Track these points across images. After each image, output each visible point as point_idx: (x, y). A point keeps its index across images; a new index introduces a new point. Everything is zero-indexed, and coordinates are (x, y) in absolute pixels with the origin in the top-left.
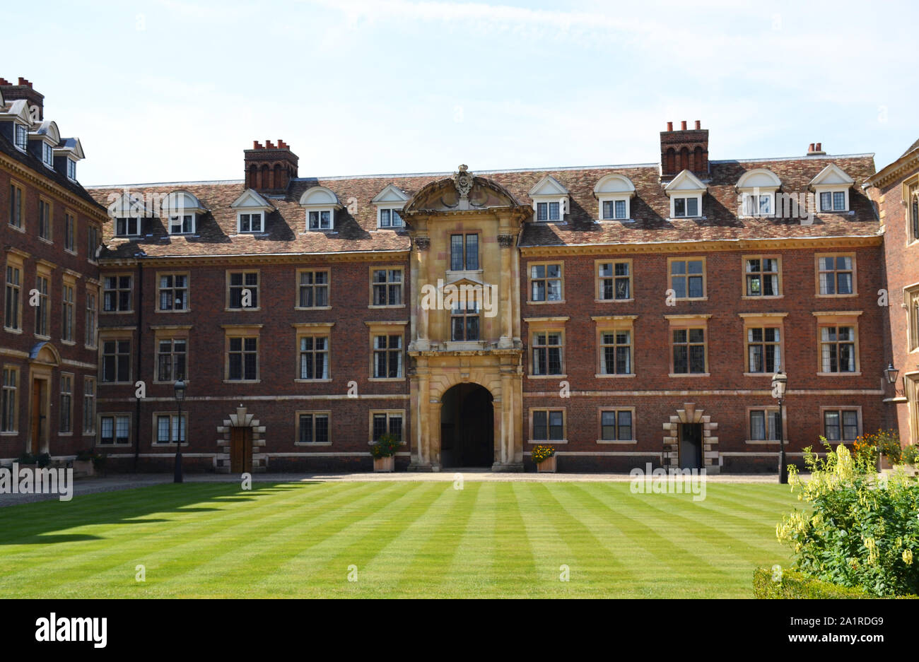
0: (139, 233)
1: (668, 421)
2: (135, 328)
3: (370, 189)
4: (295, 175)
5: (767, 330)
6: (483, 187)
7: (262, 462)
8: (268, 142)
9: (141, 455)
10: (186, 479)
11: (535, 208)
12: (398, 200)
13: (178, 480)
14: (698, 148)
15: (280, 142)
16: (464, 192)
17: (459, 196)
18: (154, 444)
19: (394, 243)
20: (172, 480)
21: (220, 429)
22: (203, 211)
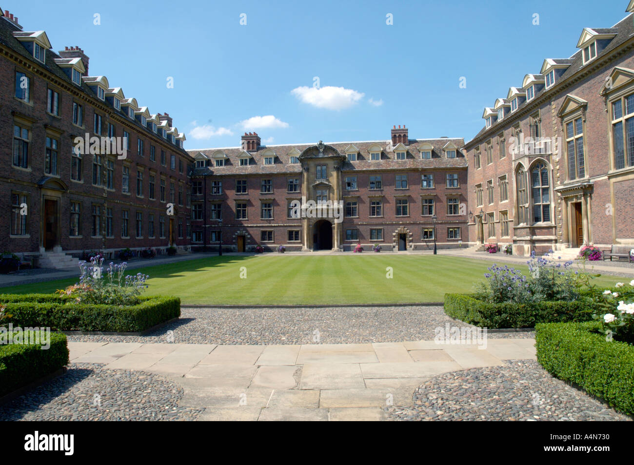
0: (204, 166)
1: (394, 232)
2: (203, 200)
3: (287, 150)
4: (260, 145)
5: (429, 200)
6: (328, 149)
7: (249, 248)
8: (250, 133)
9: (207, 246)
10: (223, 254)
11: (347, 156)
12: (298, 154)
13: (220, 254)
14: (404, 135)
15: (254, 133)
16: (321, 150)
17: (319, 152)
18: (211, 242)
19: (297, 167)
20: (218, 255)
21: (234, 236)
22: (227, 158)
